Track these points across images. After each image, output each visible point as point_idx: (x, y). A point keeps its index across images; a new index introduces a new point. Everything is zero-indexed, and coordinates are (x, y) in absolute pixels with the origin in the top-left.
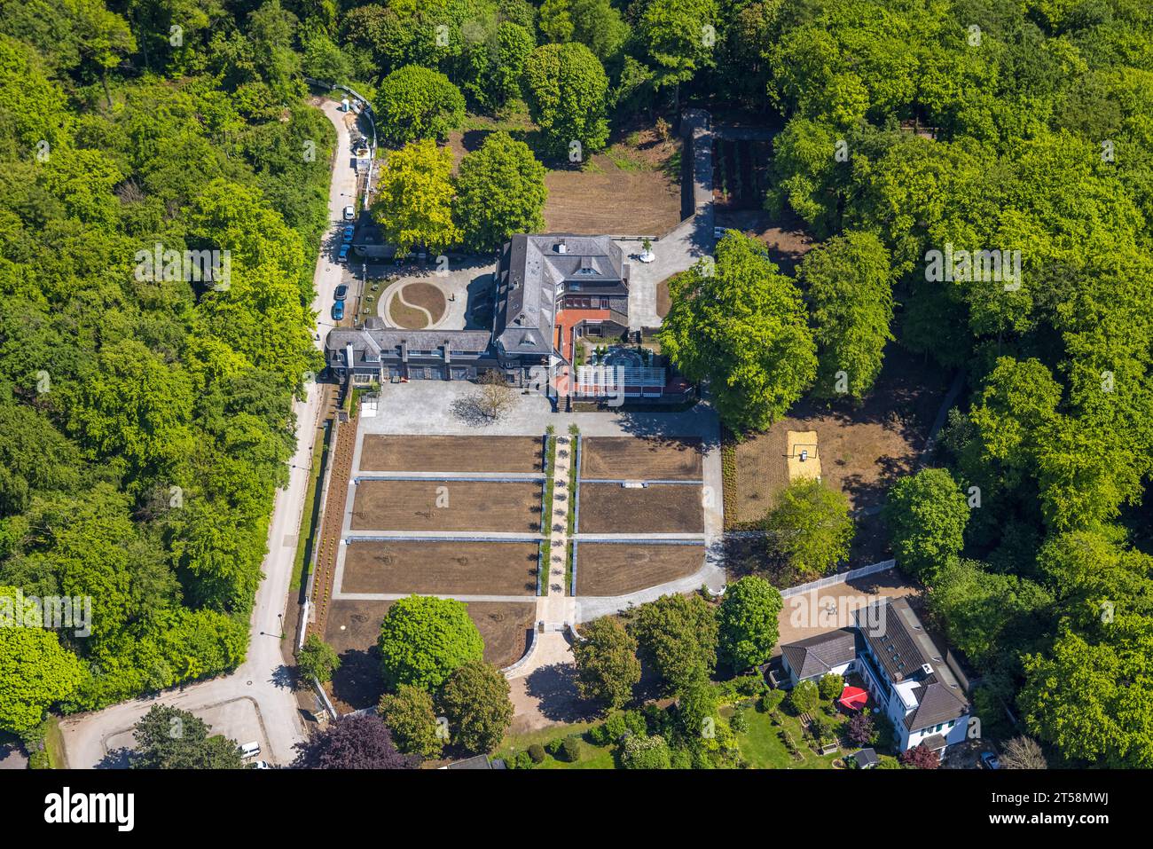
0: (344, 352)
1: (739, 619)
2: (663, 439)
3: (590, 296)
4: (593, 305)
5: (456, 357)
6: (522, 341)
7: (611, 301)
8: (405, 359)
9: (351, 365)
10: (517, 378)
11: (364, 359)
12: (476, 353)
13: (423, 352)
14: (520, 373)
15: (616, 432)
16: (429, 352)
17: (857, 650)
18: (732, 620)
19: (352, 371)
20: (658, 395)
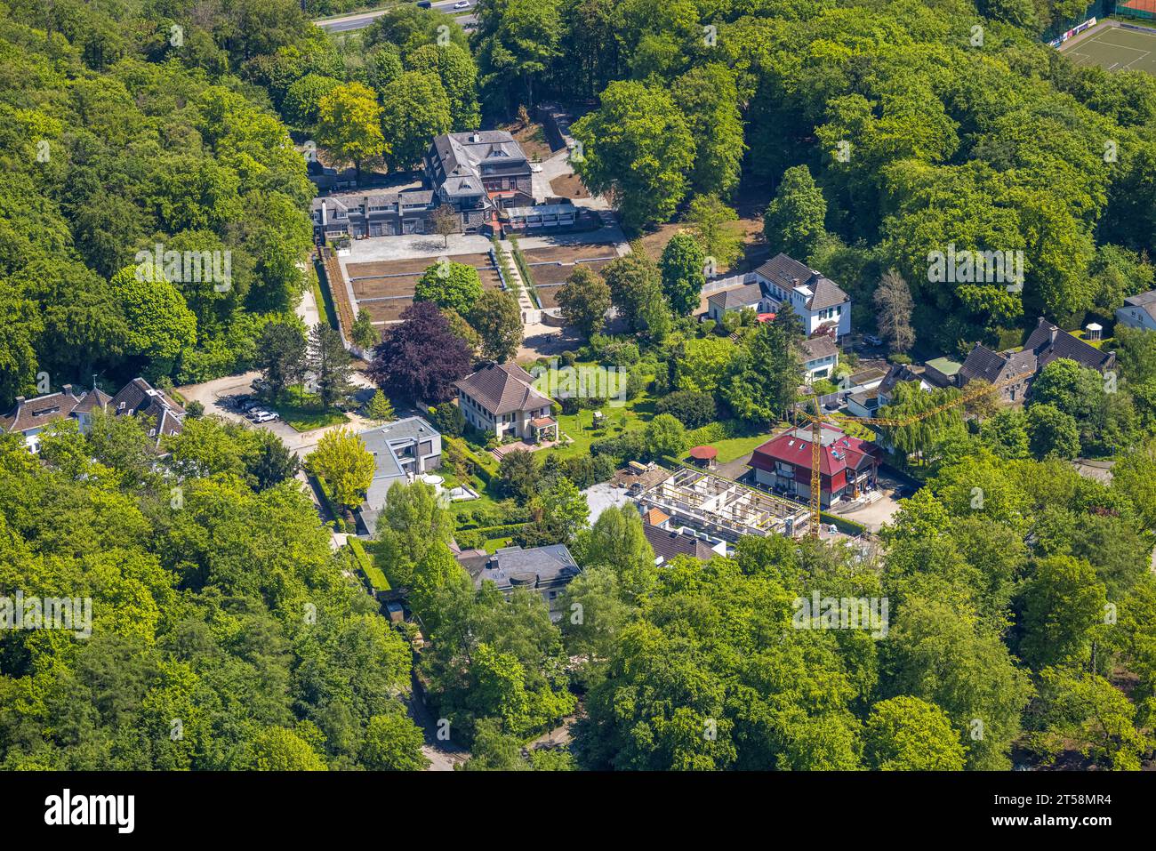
0: (320, 211)
1: (675, 260)
2: (582, 245)
3: (501, 178)
4: (504, 188)
5: (405, 210)
6: (461, 187)
7: (518, 182)
8: (367, 216)
9: (325, 223)
10: (458, 224)
11: (335, 216)
12: (422, 205)
13: (382, 208)
14: (460, 218)
15: (545, 245)
16: (386, 208)
17: (763, 293)
18: (671, 261)
19: (325, 229)
20: (571, 222)
